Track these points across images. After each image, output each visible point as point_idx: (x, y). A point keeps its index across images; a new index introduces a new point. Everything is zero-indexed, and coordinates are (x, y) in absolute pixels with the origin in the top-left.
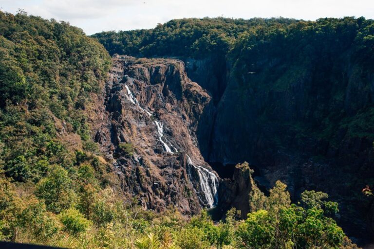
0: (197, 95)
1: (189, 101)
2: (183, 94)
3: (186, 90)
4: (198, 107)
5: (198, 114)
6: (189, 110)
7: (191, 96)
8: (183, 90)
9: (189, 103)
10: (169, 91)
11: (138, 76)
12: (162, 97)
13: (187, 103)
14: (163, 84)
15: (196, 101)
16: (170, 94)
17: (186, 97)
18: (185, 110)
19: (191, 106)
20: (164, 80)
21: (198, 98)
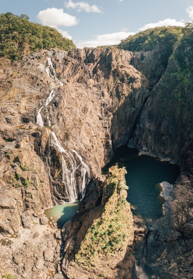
0: (125, 75)
1: (114, 79)
2: (112, 73)
3: (115, 70)
4: (123, 87)
5: (120, 94)
6: (112, 88)
7: (118, 75)
8: (113, 69)
9: (114, 82)
10: (99, 70)
11: (73, 56)
12: (89, 74)
13: (112, 81)
14: (96, 63)
15: (122, 80)
16: (99, 72)
17: (113, 76)
18: (108, 88)
19: (116, 85)
20: (97, 60)
21: (126, 78)
